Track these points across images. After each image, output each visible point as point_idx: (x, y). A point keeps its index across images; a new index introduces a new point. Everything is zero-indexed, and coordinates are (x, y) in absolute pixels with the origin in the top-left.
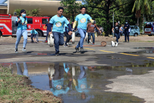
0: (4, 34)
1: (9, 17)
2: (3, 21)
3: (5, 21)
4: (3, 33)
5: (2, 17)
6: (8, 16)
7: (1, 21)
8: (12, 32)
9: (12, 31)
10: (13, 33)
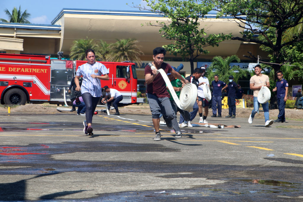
0: (32, 97)
1: (45, 61)
2: (32, 70)
3: (36, 70)
4: (31, 95)
5: (32, 62)
6: (43, 61)
7: (29, 70)
8: (51, 94)
9: (51, 91)
10: (52, 96)
